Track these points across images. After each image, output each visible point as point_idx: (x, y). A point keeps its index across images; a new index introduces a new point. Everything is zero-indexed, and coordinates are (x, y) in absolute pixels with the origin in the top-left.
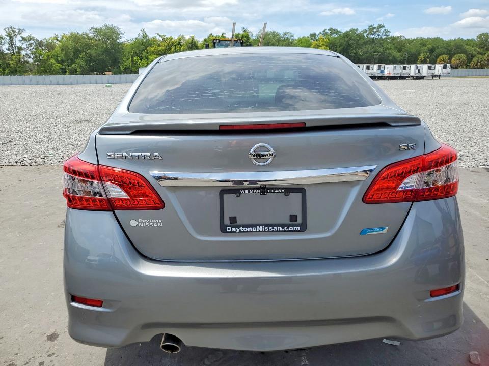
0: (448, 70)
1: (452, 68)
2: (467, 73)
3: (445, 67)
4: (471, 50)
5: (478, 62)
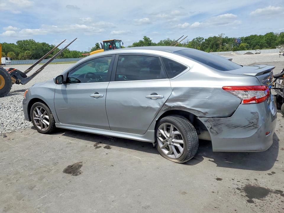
0: (9, 61)
1: (11, 59)
2: (19, 62)
3: (7, 59)
4: (16, 49)
5: (22, 57)
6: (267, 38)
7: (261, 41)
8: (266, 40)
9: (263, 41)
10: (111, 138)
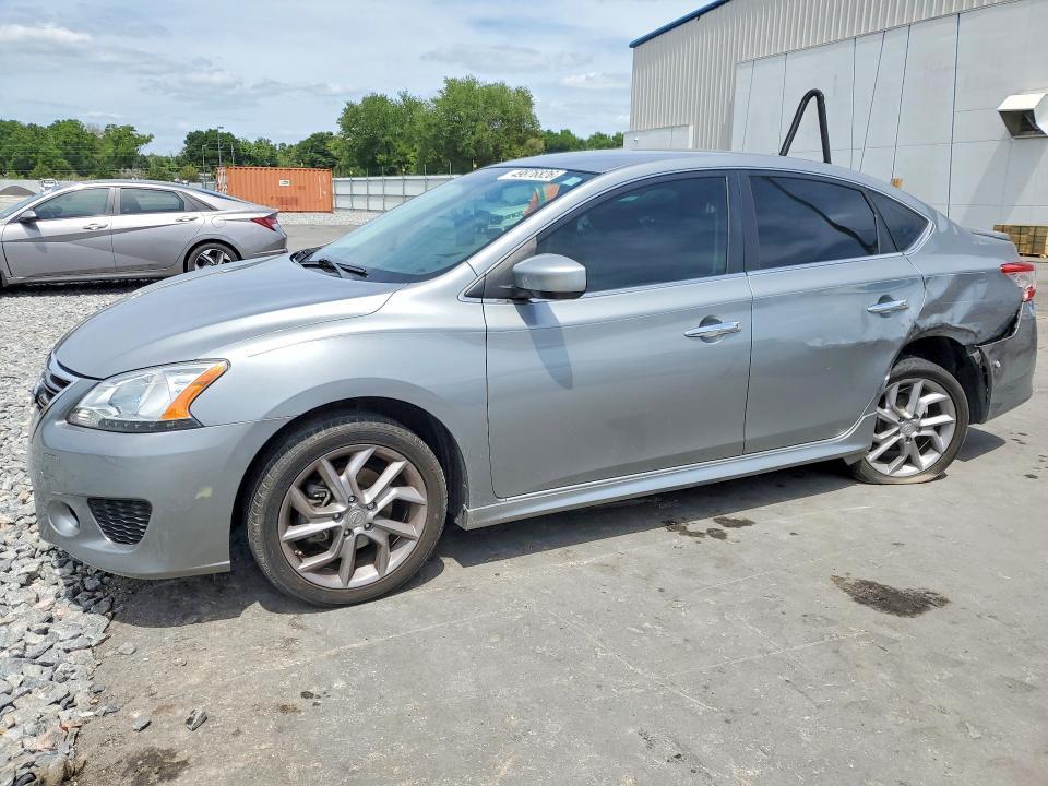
6: (62, 138)
7: (43, 149)
8: (57, 147)
9: (51, 147)
10: (638, 502)
